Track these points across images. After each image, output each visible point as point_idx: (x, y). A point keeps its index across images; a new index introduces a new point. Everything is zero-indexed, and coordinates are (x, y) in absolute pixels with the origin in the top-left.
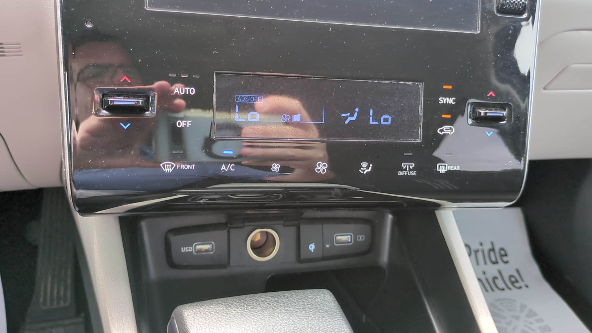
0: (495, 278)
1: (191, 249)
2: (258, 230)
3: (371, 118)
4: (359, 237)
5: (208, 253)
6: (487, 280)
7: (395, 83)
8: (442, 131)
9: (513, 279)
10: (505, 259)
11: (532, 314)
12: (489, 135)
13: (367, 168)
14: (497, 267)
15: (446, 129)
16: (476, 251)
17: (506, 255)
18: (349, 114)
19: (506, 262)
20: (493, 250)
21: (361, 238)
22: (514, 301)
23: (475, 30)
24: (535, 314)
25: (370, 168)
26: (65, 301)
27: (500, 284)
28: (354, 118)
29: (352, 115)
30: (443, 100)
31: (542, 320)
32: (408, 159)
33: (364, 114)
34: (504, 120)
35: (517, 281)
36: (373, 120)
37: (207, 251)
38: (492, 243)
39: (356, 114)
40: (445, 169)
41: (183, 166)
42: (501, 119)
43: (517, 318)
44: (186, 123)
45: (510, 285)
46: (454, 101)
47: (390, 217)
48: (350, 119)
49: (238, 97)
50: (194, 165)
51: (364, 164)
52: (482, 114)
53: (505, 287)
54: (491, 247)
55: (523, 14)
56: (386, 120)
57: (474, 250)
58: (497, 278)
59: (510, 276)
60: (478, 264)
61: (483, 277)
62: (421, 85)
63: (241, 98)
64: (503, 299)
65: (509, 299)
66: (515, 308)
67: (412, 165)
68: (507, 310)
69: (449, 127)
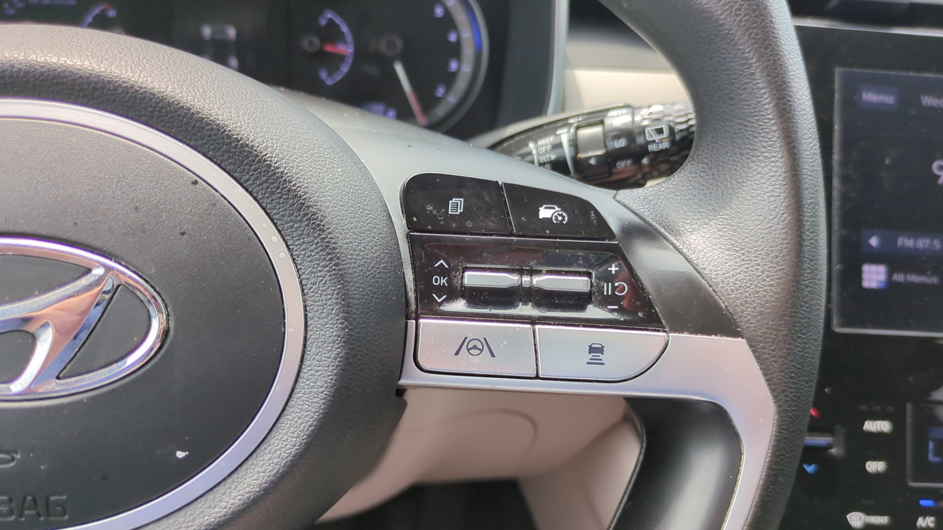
44: (877, 464)
49: (931, 430)
63: (936, 432)
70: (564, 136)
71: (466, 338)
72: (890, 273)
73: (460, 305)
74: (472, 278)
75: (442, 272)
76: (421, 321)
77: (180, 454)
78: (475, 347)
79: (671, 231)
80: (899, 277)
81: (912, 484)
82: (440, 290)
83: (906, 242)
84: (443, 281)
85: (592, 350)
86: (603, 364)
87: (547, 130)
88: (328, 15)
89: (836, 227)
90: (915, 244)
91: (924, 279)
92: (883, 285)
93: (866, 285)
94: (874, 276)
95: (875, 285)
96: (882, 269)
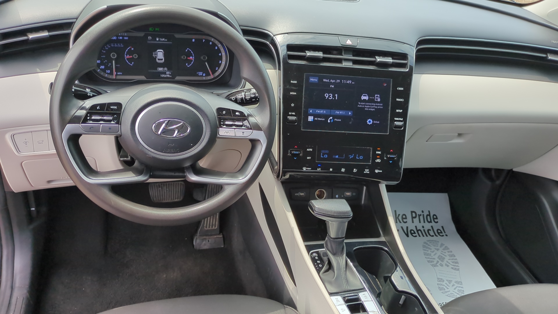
0: (429, 230)
1: (297, 194)
2: (319, 190)
6: (424, 230)
7: (364, 148)
8: (377, 161)
9: (439, 231)
10: (436, 220)
11: (446, 248)
12: (390, 162)
13: (356, 170)
14: (431, 224)
16: (420, 215)
17: (437, 218)
19: (437, 222)
21: (354, 194)
22: (438, 242)
23: (387, 133)
24: (448, 249)
26: (215, 227)
27: (431, 233)
28: (352, 157)
29: (352, 156)
30: (377, 152)
31: (451, 252)
32: (367, 169)
33: (355, 156)
34: (396, 158)
35: (441, 233)
36: (358, 157)
37: (303, 195)
38: (429, 211)
39: (353, 156)
40: (377, 171)
41: (308, 169)
42: (394, 158)
43: (438, 250)
45: (437, 234)
46: (380, 153)
51: (355, 169)
52: (388, 156)
53: (434, 235)
54: (428, 214)
55: (402, 128)
56: (361, 157)
57: (419, 215)
58: (430, 230)
59: (438, 230)
60: (420, 222)
61: (422, 229)
62: (371, 149)
63: (323, 151)
64: (432, 241)
65: (435, 241)
66: (438, 245)
67: (368, 170)
68: (433, 246)
69: (379, 160)
70: (243, 94)
71: (226, 131)
72: (314, 118)
73: (225, 127)
74: (227, 123)
75: (222, 122)
76: (220, 129)
77: (192, 145)
79: (255, 116)
80: (316, 119)
81: (316, 162)
82: (222, 124)
83: (318, 111)
84: (222, 123)
85: (243, 133)
87: (240, 92)
88: (188, 49)
89: (303, 108)
90: (320, 112)
91: (321, 119)
92: (312, 121)
93: (309, 120)
94: (310, 119)
95: (311, 120)
96: (313, 117)
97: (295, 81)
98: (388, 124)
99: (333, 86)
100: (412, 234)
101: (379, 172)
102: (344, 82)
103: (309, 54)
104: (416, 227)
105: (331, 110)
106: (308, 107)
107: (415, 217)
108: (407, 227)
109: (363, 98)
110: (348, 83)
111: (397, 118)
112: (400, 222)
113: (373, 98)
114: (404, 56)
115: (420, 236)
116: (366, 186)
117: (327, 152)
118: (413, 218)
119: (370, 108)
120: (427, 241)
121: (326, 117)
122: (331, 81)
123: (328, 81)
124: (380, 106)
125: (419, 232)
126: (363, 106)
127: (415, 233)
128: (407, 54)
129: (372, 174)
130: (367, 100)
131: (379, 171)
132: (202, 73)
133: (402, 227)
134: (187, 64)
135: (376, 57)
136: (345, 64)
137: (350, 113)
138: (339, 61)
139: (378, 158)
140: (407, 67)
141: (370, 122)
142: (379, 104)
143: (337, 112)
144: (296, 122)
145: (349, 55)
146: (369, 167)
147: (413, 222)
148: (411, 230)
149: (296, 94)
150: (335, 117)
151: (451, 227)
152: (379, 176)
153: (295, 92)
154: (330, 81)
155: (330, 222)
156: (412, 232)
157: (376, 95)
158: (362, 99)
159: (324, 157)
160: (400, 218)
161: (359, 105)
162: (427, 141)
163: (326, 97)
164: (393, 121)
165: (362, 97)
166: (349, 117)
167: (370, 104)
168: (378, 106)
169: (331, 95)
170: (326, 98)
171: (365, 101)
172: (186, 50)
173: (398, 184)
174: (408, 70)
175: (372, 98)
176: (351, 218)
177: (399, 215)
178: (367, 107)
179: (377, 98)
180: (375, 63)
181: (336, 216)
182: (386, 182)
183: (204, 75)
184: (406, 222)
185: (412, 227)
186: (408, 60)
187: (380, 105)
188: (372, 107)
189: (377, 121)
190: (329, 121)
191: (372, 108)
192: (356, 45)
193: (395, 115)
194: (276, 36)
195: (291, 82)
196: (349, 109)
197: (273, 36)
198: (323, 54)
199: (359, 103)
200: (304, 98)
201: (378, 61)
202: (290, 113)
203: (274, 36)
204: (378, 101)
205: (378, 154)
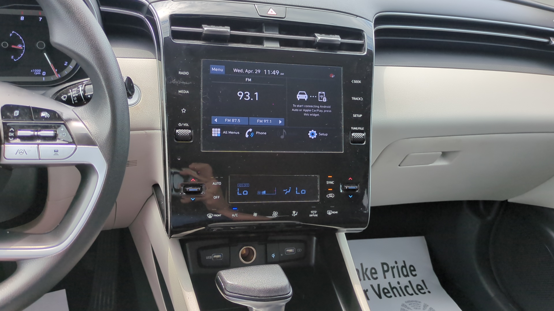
0: (406, 287)
1: (211, 257)
2: (245, 247)
3: (297, 191)
4: (298, 250)
5: (220, 259)
6: (400, 287)
7: (306, 176)
8: (328, 196)
9: (419, 287)
10: (414, 273)
12: (351, 197)
13: (296, 213)
14: (408, 279)
15: (330, 195)
16: (393, 268)
17: (414, 270)
18: (286, 190)
19: (415, 275)
20: (405, 266)
21: (299, 250)
22: (420, 302)
23: (341, 151)
25: (297, 214)
27: (410, 290)
28: (289, 192)
29: (288, 190)
30: (328, 182)
32: (314, 209)
33: (293, 190)
34: (357, 190)
35: (422, 289)
37: (219, 258)
38: (404, 262)
39: (290, 190)
40: (331, 213)
41: (216, 215)
42: (355, 190)
44: (218, 197)
45: (417, 292)
46: (333, 183)
47: (315, 238)
48: (287, 192)
49: (238, 185)
50: (221, 215)
51: (294, 212)
52: (346, 188)
53: (413, 293)
54: (403, 265)
55: (364, 143)
56: (303, 192)
57: (391, 267)
58: (408, 287)
59: (418, 285)
60: (394, 277)
61: (398, 286)
62: (318, 176)
63: (240, 185)
64: (412, 301)
65: (416, 301)
66: (420, 307)
67: (316, 212)
68: (414, 308)
69: (331, 194)
70: (81, 88)
71: (18, 150)
72: (221, 131)
73: (16, 140)
74: (20, 133)
75: (12, 132)
76: (5, 145)
78: (21, 152)
79: (83, 119)
80: (225, 132)
81: (230, 203)
82: (11, 137)
83: (228, 120)
84: (12, 134)
85: (55, 151)
86: (58, 155)
88: (13, 32)
89: (202, 115)
90: (231, 120)
91: (234, 133)
92: (219, 135)
93: (213, 135)
94: (216, 132)
95: (216, 135)
96: (219, 130)
97: (186, 71)
98: (341, 137)
99: (250, 80)
100: (385, 294)
101: (333, 214)
102: (267, 72)
103: (206, 28)
104: (389, 283)
105: (250, 118)
106: (211, 112)
107: (388, 271)
108: (379, 285)
109: (299, 97)
110: (275, 74)
111: (355, 127)
112: (369, 279)
113: (316, 97)
114: (358, 34)
115: (395, 296)
116: (316, 237)
117: (247, 185)
118: (384, 272)
119: (311, 113)
120: (406, 302)
121: (243, 129)
122: (246, 71)
123: (241, 71)
124: (328, 110)
125: (395, 290)
126: (300, 110)
127: (389, 292)
128: (363, 31)
129: (323, 218)
130: (306, 100)
131: (334, 212)
132: (40, 71)
133: (372, 286)
134: (12, 57)
135: (316, 34)
136: (268, 45)
137: (280, 122)
138: (259, 41)
139: (330, 192)
140: (363, 51)
141: (312, 134)
142: (325, 107)
143: (260, 121)
144: (191, 139)
145: (274, 32)
146: (316, 206)
147: (385, 278)
148: (384, 289)
149: (188, 92)
150: (256, 128)
151: (434, 281)
152: (333, 220)
153: (186, 90)
154: (244, 71)
155: (254, 308)
156: (386, 291)
157: (319, 93)
158: (299, 99)
159: (242, 194)
160: (368, 273)
161: (295, 108)
162: (399, 166)
163: (240, 97)
164: (348, 131)
165: (298, 95)
166: (279, 128)
167: (311, 106)
168: (323, 109)
169: (247, 94)
170: (240, 99)
171: (302, 101)
172: (11, 35)
173: (364, 230)
174: (365, 53)
175: (313, 97)
176: (290, 298)
177: (367, 269)
178: (307, 111)
179: (322, 96)
180: (316, 43)
181: (262, 297)
182: (345, 229)
183: (44, 73)
184: (376, 278)
185: (384, 284)
186: (365, 39)
187: (328, 107)
188: (315, 111)
189: (325, 133)
190: (247, 136)
191: (315, 113)
192: (283, 17)
193: (351, 122)
194: (152, 4)
195: (180, 73)
196: (278, 116)
197: (148, 4)
198: (231, 30)
199: (294, 106)
200: (203, 100)
201: (319, 40)
202: (180, 125)
203: (150, 4)
204: (324, 101)
205: (330, 185)
